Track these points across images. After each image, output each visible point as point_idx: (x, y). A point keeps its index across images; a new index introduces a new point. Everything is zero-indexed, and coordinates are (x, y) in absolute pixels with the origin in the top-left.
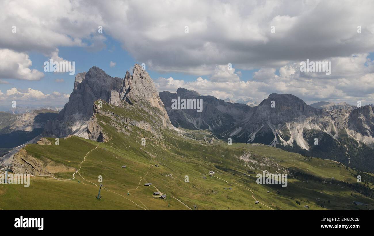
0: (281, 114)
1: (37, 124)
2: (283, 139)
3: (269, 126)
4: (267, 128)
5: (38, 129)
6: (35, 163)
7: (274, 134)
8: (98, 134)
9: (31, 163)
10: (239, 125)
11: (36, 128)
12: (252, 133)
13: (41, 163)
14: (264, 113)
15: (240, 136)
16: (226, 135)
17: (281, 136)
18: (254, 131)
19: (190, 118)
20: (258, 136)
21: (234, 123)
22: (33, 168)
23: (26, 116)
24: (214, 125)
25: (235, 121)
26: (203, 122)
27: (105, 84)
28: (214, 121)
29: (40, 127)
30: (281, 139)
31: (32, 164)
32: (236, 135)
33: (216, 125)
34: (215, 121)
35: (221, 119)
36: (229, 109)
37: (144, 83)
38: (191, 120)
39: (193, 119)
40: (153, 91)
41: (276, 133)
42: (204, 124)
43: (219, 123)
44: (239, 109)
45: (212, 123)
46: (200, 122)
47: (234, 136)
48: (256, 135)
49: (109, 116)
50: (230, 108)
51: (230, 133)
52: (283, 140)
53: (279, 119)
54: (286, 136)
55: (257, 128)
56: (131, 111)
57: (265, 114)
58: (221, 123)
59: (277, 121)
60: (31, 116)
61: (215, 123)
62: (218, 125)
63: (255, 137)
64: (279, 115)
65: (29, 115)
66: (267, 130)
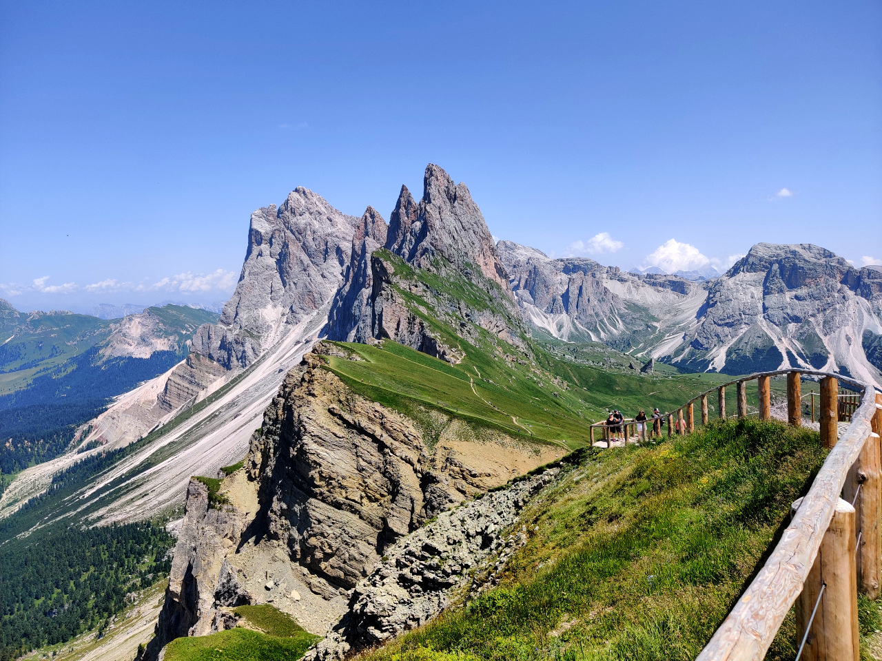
0: (797, 297)
1: (159, 341)
2: (806, 362)
3: (763, 328)
4: (757, 335)
5: (163, 353)
6: (388, 425)
7: (780, 350)
8: (413, 341)
9: (372, 427)
10: (671, 329)
11: (158, 350)
12: (716, 348)
13: (412, 430)
14: (745, 293)
15: (681, 356)
16: (639, 355)
17: (800, 355)
18: (721, 342)
19: (538, 315)
20: (734, 356)
21: (655, 324)
22: (387, 450)
23: (133, 323)
24: (605, 332)
25: (657, 320)
26: (574, 324)
27: (334, 230)
28: (602, 321)
29: (166, 349)
30: (800, 361)
31: (378, 431)
32: (669, 356)
33: (609, 331)
34: (605, 319)
35: (621, 316)
36: (633, 289)
37: (458, 212)
38: (541, 319)
39: (547, 318)
40: (482, 235)
41: (787, 349)
42: (576, 329)
43: (615, 326)
44: (660, 289)
45: (598, 326)
46: (565, 325)
47: (665, 357)
48: (729, 353)
49: (419, 294)
50: (637, 287)
51: (650, 351)
52: (806, 365)
53: (789, 311)
54: (815, 354)
55: (727, 336)
56: (453, 283)
57: (749, 297)
58: (621, 325)
59: (785, 316)
60: (145, 322)
61: (606, 326)
62: (615, 331)
63: (724, 358)
64: (788, 300)
65: (139, 320)
66: (760, 340)
